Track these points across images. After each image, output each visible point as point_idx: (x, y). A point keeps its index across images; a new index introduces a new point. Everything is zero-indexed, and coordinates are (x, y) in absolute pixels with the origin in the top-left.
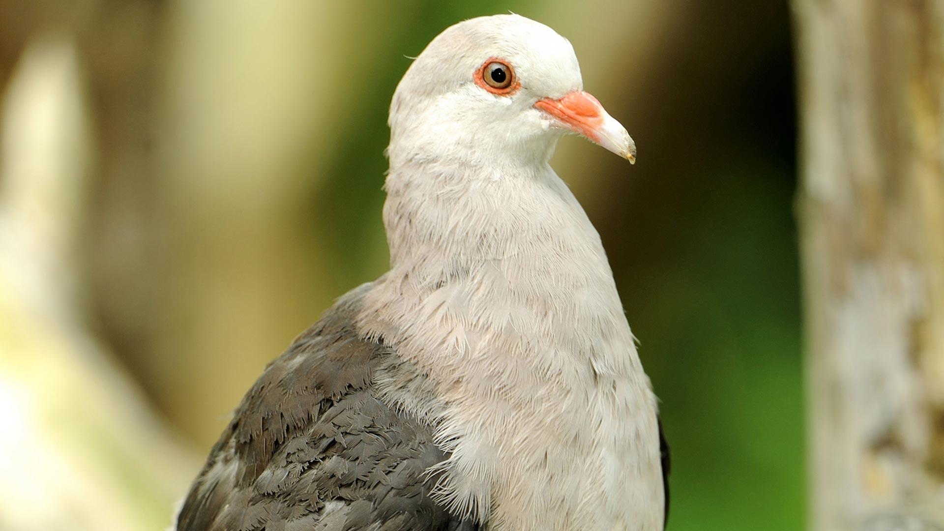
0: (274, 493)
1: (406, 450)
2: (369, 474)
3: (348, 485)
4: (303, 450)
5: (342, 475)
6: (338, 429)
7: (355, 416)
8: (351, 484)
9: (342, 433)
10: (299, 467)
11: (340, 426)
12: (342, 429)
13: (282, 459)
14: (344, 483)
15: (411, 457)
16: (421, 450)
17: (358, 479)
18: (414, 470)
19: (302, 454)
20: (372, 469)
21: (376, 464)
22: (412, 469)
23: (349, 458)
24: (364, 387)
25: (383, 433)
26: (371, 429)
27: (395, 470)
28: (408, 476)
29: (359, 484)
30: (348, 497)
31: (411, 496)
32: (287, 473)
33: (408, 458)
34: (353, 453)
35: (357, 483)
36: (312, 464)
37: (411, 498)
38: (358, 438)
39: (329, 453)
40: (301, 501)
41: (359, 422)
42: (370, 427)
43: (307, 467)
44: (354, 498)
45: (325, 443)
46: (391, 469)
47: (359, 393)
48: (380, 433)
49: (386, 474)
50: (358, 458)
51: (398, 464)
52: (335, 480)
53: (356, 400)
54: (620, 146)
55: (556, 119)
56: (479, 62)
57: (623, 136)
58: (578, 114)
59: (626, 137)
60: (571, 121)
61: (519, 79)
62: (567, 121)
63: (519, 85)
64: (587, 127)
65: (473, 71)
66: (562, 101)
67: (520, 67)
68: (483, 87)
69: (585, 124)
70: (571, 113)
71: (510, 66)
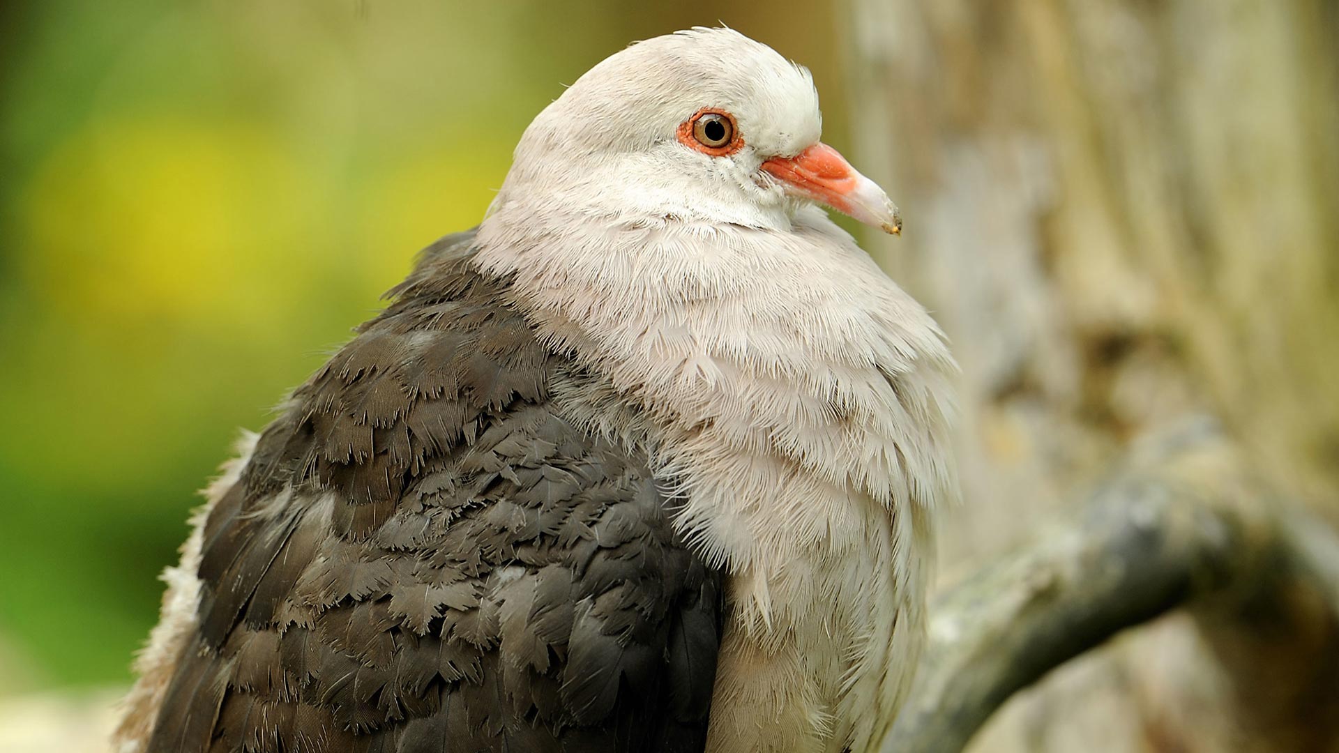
0: (407, 549)
1: (612, 489)
2: (560, 527)
3: (528, 543)
4: (447, 490)
5: (517, 528)
6: (503, 461)
7: (528, 442)
8: (533, 540)
9: (512, 466)
10: (447, 515)
11: (505, 457)
12: (512, 461)
13: (413, 503)
14: (522, 539)
15: (621, 500)
16: (633, 488)
17: (543, 535)
18: (628, 519)
19: (446, 496)
20: (564, 519)
21: (569, 512)
22: (624, 519)
23: (527, 504)
24: (537, 399)
25: (573, 467)
26: (555, 460)
27: (601, 519)
28: (619, 529)
29: (548, 542)
30: (532, 561)
31: (629, 557)
32: (428, 522)
33: (617, 503)
34: (532, 496)
35: (543, 542)
36: (467, 512)
37: (629, 560)
38: (536, 474)
39: (492, 496)
40: (453, 561)
41: (537, 450)
42: (554, 457)
43: (460, 513)
44: (540, 563)
45: (485, 480)
46: (594, 518)
47: (530, 410)
48: (568, 467)
49: (590, 526)
50: (540, 504)
51: (604, 511)
52: (507, 536)
53: (528, 418)
54: (883, 217)
55: (789, 184)
56: (686, 113)
57: (885, 204)
58: (821, 176)
59: (888, 205)
60: (812, 186)
61: (742, 135)
62: (805, 187)
63: (743, 142)
64: (834, 193)
65: (677, 125)
66: (798, 160)
67: (745, 119)
68: (692, 147)
69: (830, 189)
70: (813, 176)
71: (730, 117)
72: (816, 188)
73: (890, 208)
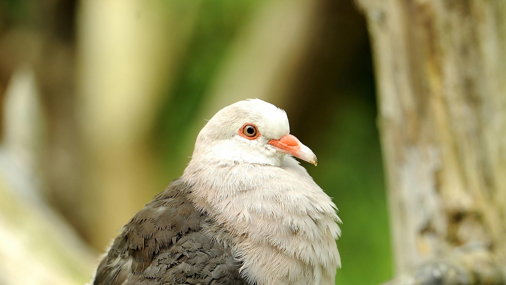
0: (152, 278)
1: (219, 260)
2: (201, 271)
3: (191, 277)
4: (166, 258)
5: (187, 271)
6: (184, 249)
7: (193, 243)
8: (192, 276)
9: (187, 251)
10: (166, 266)
11: (185, 248)
12: (187, 249)
13: (156, 262)
14: (189, 275)
15: (221, 263)
16: (226, 259)
17: (195, 274)
18: (223, 270)
19: (166, 260)
20: (202, 269)
21: (204, 267)
22: (222, 270)
23: (191, 264)
24: (196, 230)
25: (207, 252)
26: (201, 249)
27: (214, 269)
28: (220, 273)
29: (197, 277)
30: (191, 283)
31: (223, 282)
32: (160, 269)
33: (220, 264)
34: (192, 261)
35: (195, 276)
36: (172, 266)
37: (223, 283)
38: (195, 254)
39: (180, 261)
40: (167, 282)
41: (196, 246)
42: (201, 248)
43: (170, 266)
44: (194, 283)
45: (178, 255)
46: (212, 269)
47: (194, 233)
48: (205, 252)
49: (211, 272)
50: (195, 264)
51: (215, 267)
52: (184, 274)
53: (193, 236)
54: (310, 158)
55: (278, 148)
56: (241, 125)
57: (311, 154)
58: (288, 145)
59: (312, 154)
60: (286, 149)
61: (260, 132)
62: (284, 149)
63: (260, 134)
64: (293, 151)
65: (238, 130)
66: (280, 140)
67: (260, 127)
68: (243, 137)
69: (292, 149)
70: (285, 145)
71: (255, 126)
72: (287, 149)
73: (312, 155)
